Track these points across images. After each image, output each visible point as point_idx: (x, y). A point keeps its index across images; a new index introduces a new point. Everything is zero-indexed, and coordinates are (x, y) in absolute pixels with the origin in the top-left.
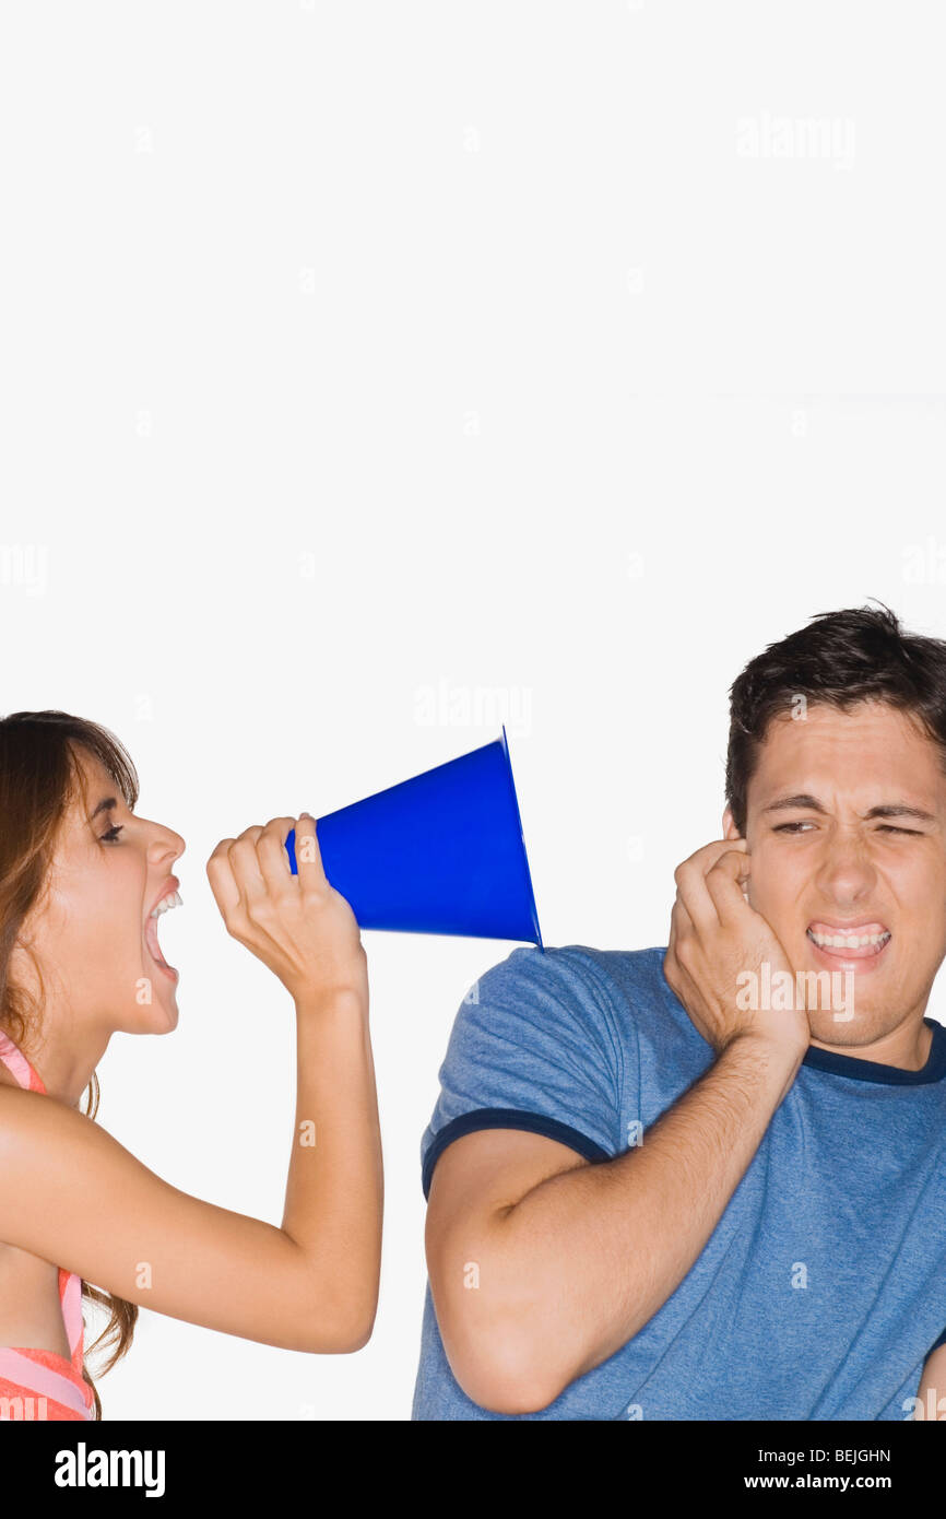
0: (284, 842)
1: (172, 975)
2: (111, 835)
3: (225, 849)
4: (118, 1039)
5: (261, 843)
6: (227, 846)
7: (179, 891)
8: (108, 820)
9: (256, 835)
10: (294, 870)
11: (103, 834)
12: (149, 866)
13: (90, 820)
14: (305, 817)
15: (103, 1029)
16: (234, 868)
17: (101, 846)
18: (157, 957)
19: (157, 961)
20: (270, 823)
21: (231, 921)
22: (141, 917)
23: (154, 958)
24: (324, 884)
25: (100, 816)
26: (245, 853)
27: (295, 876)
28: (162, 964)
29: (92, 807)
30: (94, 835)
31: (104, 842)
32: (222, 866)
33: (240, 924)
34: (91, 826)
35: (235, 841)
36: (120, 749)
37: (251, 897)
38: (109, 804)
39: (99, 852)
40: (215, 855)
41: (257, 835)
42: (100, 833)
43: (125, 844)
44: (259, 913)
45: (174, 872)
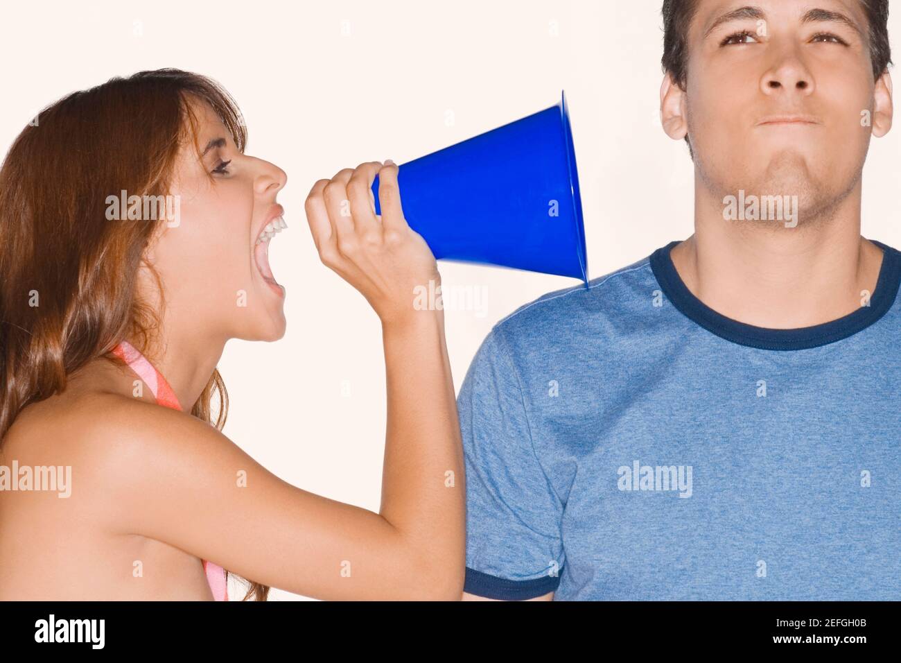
0: (371, 184)
1: (280, 291)
2: (221, 168)
3: (321, 188)
4: (232, 345)
5: (350, 185)
6: (322, 188)
7: (283, 217)
8: (218, 156)
9: (347, 177)
10: (378, 212)
11: (215, 168)
12: (256, 197)
13: (201, 157)
14: (389, 165)
15: (220, 336)
16: (328, 205)
17: (211, 177)
18: (266, 274)
19: (265, 278)
20: (360, 167)
21: (323, 252)
22: (250, 239)
23: (262, 275)
24: (404, 224)
25: (211, 152)
26: (337, 191)
27: (379, 217)
28: (270, 281)
29: (202, 147)
30: (205, 169)
31: (216, 175)
32: (317, 203)
33: (331, 255)
34: (202, 162)
35: (330, 182)
36: (228, 99)
37: (341, 233)
38: (219, 143)
39: (209, 183)
40: (311, 195)
41: (349, 177)
42: (210, 169)
43: (235, 177)
44: (348, 246)
45: (279, 201)
